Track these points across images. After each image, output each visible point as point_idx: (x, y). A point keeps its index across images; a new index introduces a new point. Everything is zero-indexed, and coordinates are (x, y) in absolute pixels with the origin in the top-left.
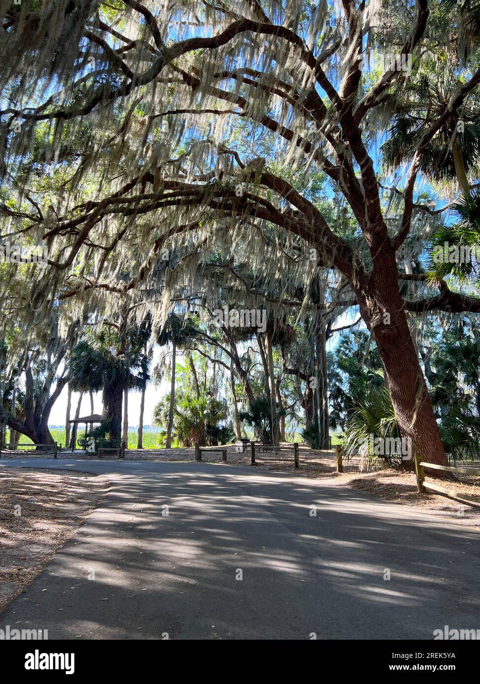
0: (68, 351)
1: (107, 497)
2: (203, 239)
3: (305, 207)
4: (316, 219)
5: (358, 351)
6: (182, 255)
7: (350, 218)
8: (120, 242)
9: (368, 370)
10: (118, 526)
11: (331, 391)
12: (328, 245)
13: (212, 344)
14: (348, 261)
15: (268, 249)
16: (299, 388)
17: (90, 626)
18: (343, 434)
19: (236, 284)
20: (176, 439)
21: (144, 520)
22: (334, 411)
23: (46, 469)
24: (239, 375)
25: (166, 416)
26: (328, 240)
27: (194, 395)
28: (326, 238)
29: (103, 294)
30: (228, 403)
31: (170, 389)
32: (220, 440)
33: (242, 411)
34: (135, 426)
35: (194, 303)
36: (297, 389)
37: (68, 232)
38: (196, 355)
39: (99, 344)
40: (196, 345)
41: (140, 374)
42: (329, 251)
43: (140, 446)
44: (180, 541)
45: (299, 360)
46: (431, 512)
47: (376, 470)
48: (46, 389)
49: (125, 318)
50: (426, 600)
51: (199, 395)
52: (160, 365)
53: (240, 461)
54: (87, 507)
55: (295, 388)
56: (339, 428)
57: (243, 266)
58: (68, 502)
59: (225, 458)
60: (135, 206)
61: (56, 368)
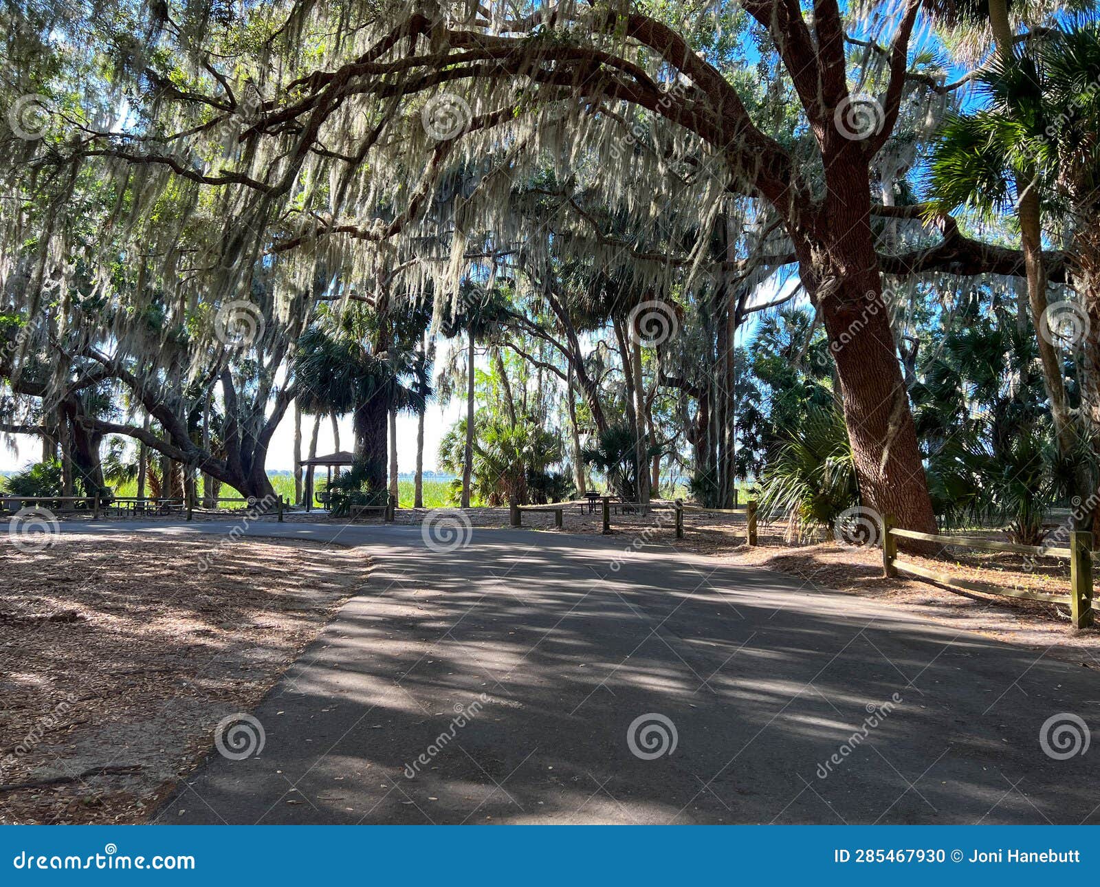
0: (291, 346)
1: (368, 580)
2: (520, 141)
3: (707, 78)
4: (726, 102)
5: (790, 346)
6: (483, 173)
7: (787, 102)
8: (372, 149)
9: (804, 379)
10: (389, 623)
11: (739, 415)
12: (748, 149)
13: (534, 335)
14: (782, 181)
15: (636, 161)
16: (685, 409)
17: (356, 765)
18: (758, 487)
19: (579, 227)
20: (477, 492)
21: (432, 613)
22: (743, 448)
23: (266, 537)
24: (582, 389)
25: (460, 456)
26: (746, 141)
27: (505, 421)
28: (743, 137)
29: (348, 243)
30: (564, 435)
31: (465, 412)
32: (550, 495)
33: (587, 448)
34: (409, 473)
35: (504, 262)
36: (682, 412)
37: (281, 129)
38: (508, 354)
39: (343, 334)
40: (507, 337)
41: (415, 384)
42: (748, 163)
43: (419, 503)
44: (491, 645)
45: (686, 363)
46: (905, 607)
47: (813, 543)
48: (259, 410)
49: (386, 289)
50: (893, 736)
51: (514, 422)
52: (447, 371)
53: (584, 527)
54: (337, 594)
55: (678, 411)
56: (751, 477)
57: (591, 193)
58: (307, 587)
59: (559, 522)
60: (398, 80)
61: (273, 375)
